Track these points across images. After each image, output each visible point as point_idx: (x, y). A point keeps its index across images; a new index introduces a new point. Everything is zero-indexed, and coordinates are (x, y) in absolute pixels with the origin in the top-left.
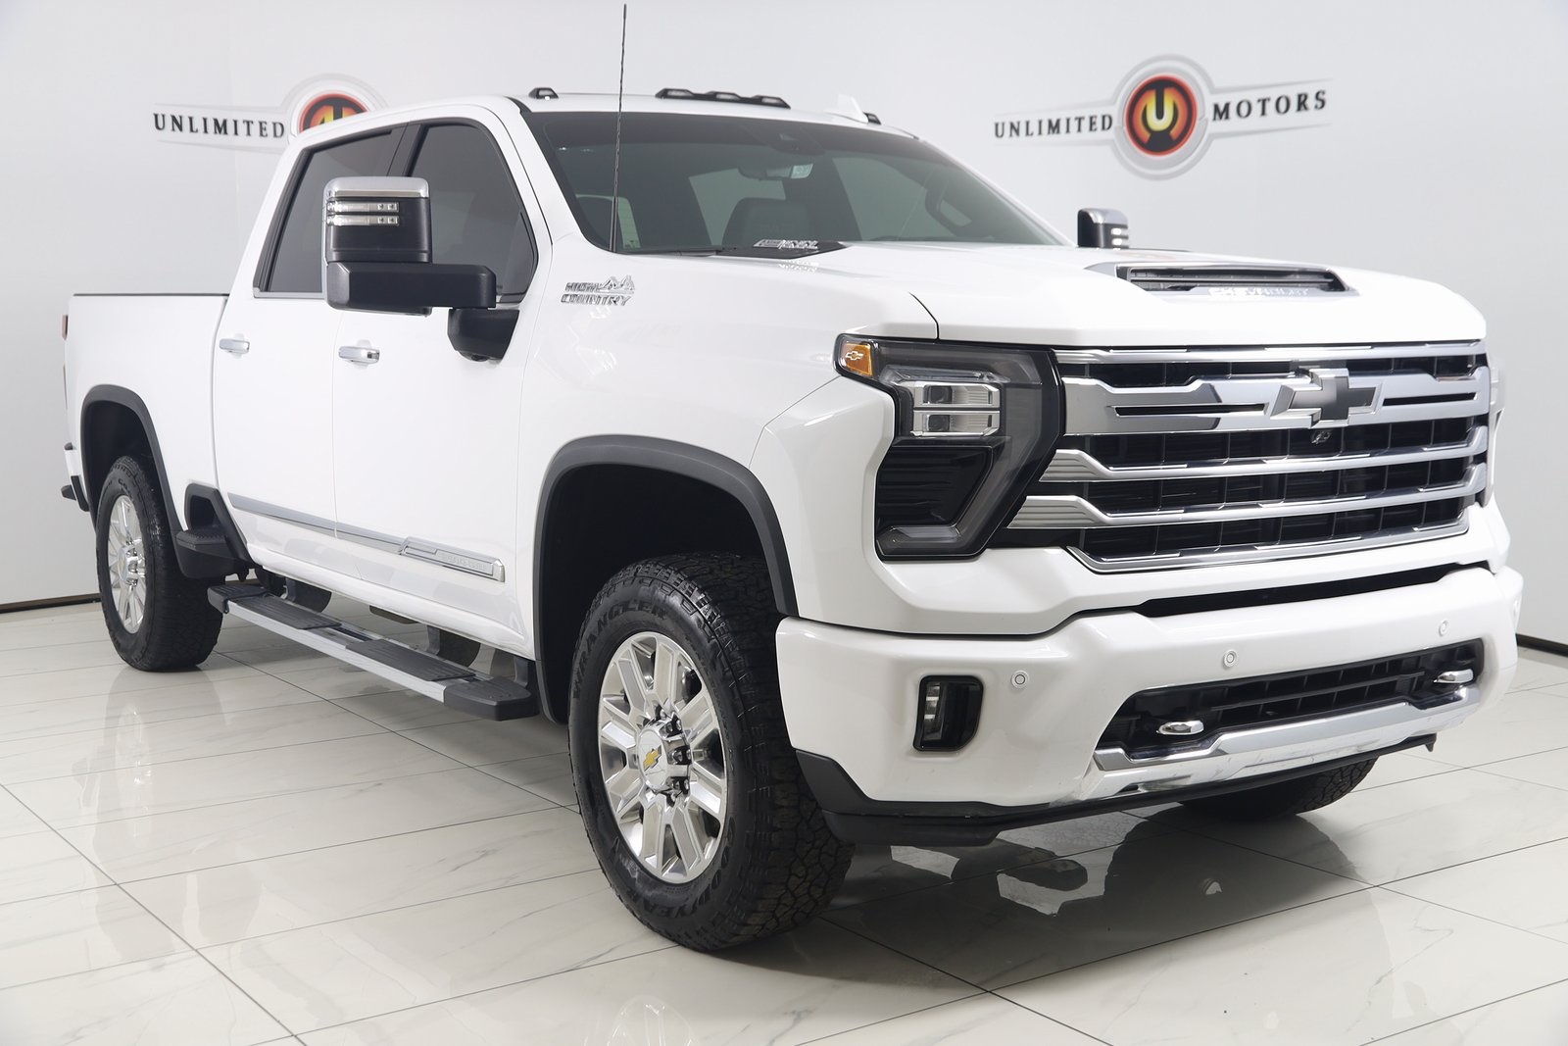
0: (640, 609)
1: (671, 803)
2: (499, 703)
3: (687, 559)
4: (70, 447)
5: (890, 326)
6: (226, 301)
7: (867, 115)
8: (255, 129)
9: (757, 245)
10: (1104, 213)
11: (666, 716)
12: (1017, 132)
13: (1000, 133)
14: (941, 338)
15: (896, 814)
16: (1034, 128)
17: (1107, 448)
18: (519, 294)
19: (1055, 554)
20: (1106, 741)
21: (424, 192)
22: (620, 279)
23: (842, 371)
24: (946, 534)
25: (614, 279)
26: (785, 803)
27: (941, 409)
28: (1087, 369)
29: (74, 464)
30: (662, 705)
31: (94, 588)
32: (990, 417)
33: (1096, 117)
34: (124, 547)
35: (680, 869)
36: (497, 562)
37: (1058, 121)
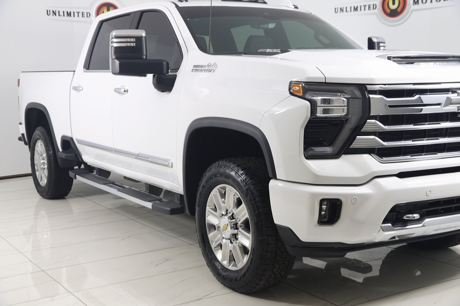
0: (221, 176)
1: (231, 243)
2: (171, 209)
3: (237, 159)
4: (21, 124)
5: (308, 78)
6: (74, 73)
7: (294, 5)
8: (80, 14)
9: (259, 51)
10: (377, 38)
11: (230, 213)
12: (343, 11)
13: (336, 11)
14: (326, 82)
15: (311, 246)
16: (348, 9)
17: (385, 119)
18: (177, 69)
19: (366, 156)
20: (385, 221)
21: (144, 35)
22: (212, 64)
23: (292, 94)
24: (328, 150)
25: (210, 63)
26: (272, 243)
27: (327, 106)
28: (378, 92)
29: (22, 129)
30: (228, 209)
31: (30, 171)
32: (343, 109)
33: (371, 5)
34: (40, 157)
35: (235, 265)
36: (170, 161)
37: (357, 7)
